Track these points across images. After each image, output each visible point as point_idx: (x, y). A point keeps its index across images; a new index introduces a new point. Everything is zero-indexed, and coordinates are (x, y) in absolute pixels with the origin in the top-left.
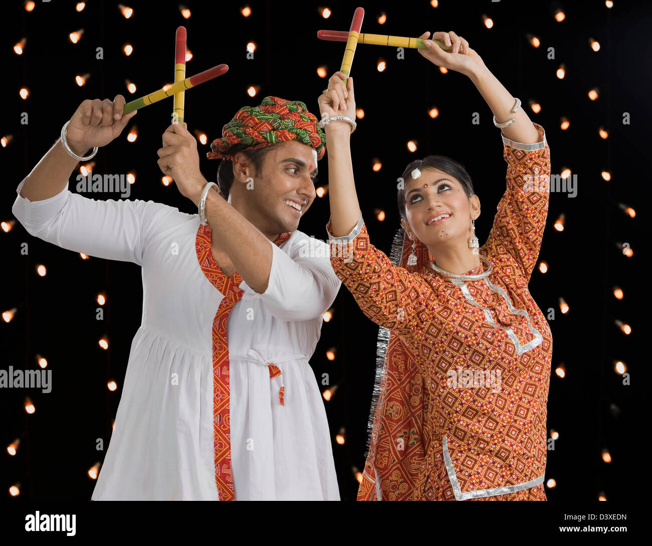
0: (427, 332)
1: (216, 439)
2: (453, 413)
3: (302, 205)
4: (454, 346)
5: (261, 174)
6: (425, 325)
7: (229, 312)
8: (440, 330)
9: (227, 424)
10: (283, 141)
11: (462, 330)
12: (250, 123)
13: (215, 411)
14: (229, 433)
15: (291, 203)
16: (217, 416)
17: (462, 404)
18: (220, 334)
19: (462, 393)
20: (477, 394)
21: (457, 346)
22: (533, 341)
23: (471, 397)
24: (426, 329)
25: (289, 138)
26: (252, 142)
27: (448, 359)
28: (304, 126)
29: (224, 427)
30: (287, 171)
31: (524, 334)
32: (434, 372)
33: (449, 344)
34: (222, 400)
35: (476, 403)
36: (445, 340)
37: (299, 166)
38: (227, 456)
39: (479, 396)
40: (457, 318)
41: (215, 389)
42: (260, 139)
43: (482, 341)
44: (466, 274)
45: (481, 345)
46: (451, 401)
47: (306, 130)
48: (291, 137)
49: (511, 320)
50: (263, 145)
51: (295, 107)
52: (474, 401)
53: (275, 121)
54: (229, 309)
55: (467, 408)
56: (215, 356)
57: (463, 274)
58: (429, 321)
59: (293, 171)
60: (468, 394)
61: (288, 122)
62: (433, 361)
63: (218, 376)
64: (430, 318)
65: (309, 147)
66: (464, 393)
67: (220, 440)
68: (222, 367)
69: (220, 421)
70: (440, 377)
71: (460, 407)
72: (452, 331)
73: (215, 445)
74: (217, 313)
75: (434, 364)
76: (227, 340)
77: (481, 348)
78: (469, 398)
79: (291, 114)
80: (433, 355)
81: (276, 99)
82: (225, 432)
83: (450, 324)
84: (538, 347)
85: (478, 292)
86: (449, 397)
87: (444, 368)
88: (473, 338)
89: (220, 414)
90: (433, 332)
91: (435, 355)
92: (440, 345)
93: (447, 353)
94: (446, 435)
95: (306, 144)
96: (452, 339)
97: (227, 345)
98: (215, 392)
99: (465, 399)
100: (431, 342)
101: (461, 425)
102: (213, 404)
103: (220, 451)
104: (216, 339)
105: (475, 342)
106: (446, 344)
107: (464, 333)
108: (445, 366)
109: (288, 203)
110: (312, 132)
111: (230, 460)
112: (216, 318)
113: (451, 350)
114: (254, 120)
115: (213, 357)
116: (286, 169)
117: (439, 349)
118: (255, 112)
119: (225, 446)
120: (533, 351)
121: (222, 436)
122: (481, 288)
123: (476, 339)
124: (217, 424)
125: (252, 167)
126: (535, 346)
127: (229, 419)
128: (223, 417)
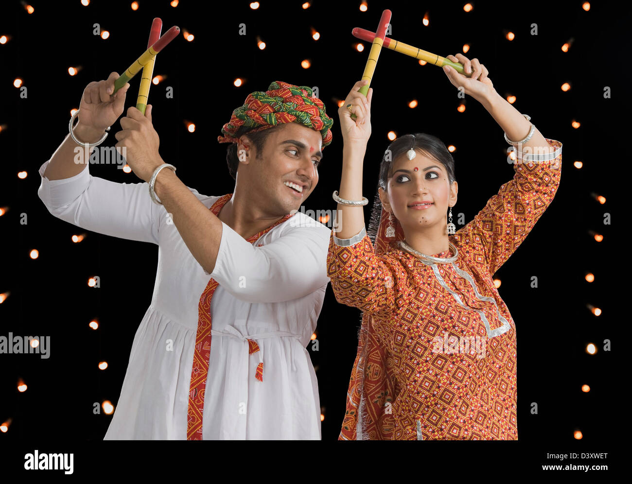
0: (403, 318)
1: (190, 413)
2: (430, 397)
3: (304, 187)
4: (430, 330)
5: (262, 155)
6: (401, 311)
7: (215, 288)
8: (416, 315)
9: (201, 399)
10: (283, 123)
11: (438, 313)
12: (254, 106)
13: (192, 386)
14: (202, 408)
15: (291, 185)
16: (193, 390)
17: (439, 387)
18: (204, 309)
19: (439, 377)
20: (453, 376)
21: (433, 330)
22: (501, 328)
23: (448, 380)
24: (402, 315)
25: (290, 121)
26: (254, 125)
27: (424, 344)
28: (305, 109)
29: (199, 401)
30: (287, 153)
31: (493, 320)
32: (409, 357)
33: (425, 328)
34: (199, 375)
35: (453, 385)
36: (421, 325)
37: (300, 148)
38: (198, 430)
39: (455, 378)
40: (433, 301)
41: (194, 363)
42: (261, 121)
43: (458, 324)
44: (436, 256)
45: (457, 328)
46: (429, 385)
47: (307, 113)
48: (291, 119)
49: (480, 306)
50: (265, 128)
51: (299, 91)
52: (451, 384)
53: (276, 104)
54: (215, 285)
55: (444, 391)
56: (199, 332)
57: (432, 256)
58: (405, 307)
59: (294, 153)
60: (445, 377)
61: (291, 105)
62: (408, 347)
63: (198, 351)
64: (406, 304)
65: (311, 130)
66: (441, 376)
67: (193, 414)
68: (204, 342)
69: (195, 395)
70: (415, 362)
71: (437, 390)
72: (429, 315)
73: (189, 418)
74: (205, 290)
75: (409, 349)
76: (211, 316)
77: (456, 331)
78: (445, 381)
79: (294, 97)
80: (408, 341)
81: (282, 83)
82: (199, 407)
83: (427, 308)
84: (505, 334)
85: (447, 274)
86: (426, 381)
87: (420, 353)
88: (450, 321)
89: (195, 389)
90: (408, 318)
91: (410, 341)
92: (416, 330)
93: (423, 338)
94: (420, 420)
95: (307, 126)
96: (428, 324)
97: (211, 321)
98: (193, 367)
99: (442, 382)
100: (406, 328)
101: (438, 408)
102: (190, 378)
103: (193, 425)
105: (451, 325)
106: (422, 328)
107: (440, 317)
108: (421, 351)
109: (287, 184)
110: (314, 115)
111: (201, 434)
112: (203, 294)
113: (427, 335)
114: (257, 103)
115: (198, 332)
116: (286, 151)
117: (415, 334)
118: (260, 95)
119: (198, 420)
120: (501, 337)
121: (195, 410)
122: (449, 271)
123: (452, 322)
124: (192, 398)
125: (254, 148)
126: (503, 332)
127: (204, 394)
128: (198, 391)
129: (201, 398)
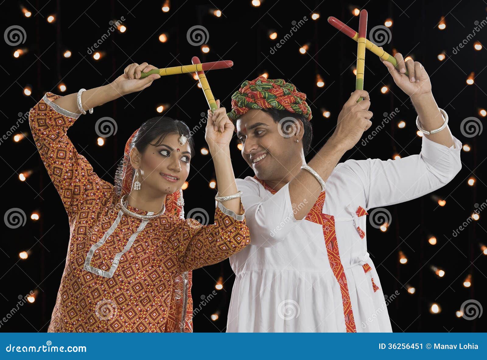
7: (335, 235)
13: (345, 313)
16: (346, 316)
18: (335, 253)
29: (352, 324)
34: (347, 303)
41: (342, 295)
63: (342, 285)
68: (342, 277)
74: (325, 239)
82: (353, 328)
89: (348, 314)
97: (340, 260)
102: (343, 307)
104: (332, 258)
115: (334, 272)
124: (347, 323)
127: (353, 317)
128: (350, 316)
129: (352, 321)
